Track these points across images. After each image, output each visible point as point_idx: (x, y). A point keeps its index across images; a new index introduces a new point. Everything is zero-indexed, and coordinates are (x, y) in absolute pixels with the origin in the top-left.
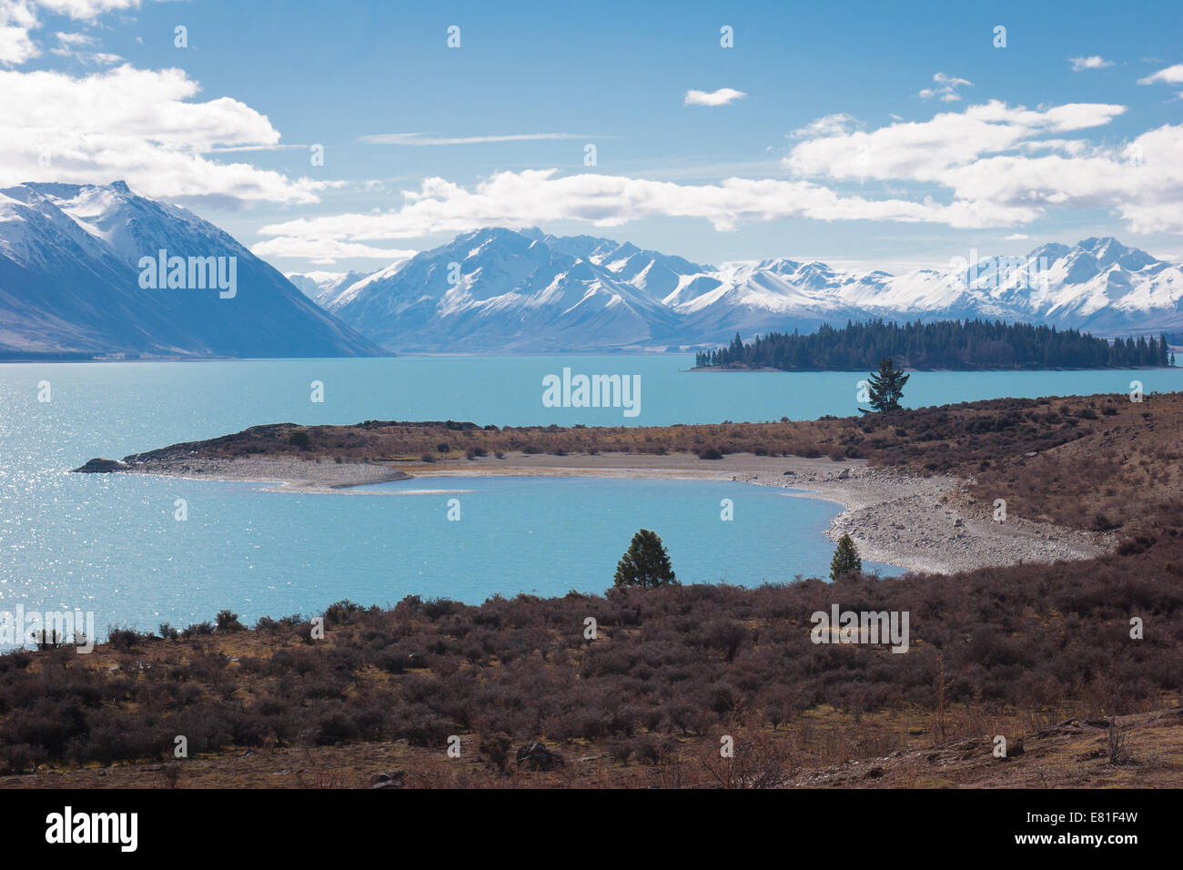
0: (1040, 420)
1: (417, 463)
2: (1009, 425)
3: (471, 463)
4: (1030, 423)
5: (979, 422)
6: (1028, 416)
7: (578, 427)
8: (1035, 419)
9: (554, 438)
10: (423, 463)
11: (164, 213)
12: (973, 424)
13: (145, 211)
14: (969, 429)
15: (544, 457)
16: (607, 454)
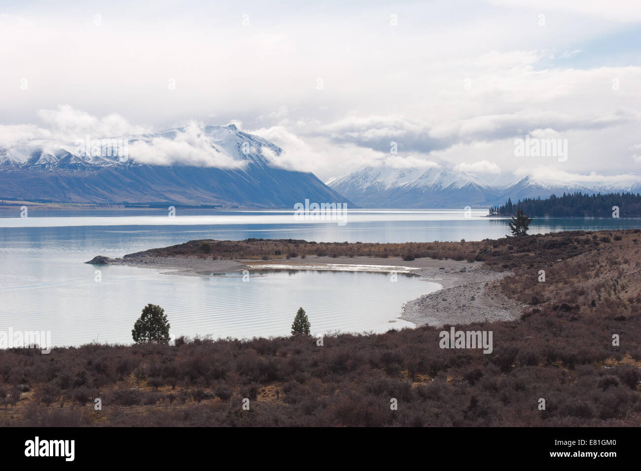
0: (582, 242)
1: (259, 261)
2: (564, 245)
3: (288, 261)
4: (576, 243)
5: (550, 243)
6: (575, 240)
7: (358, 243)
8: (578, 242)
9: (339, 248)
10: (262, 260)
11: (252, 140)
12: (546, 245)
13: (243, 139)
14: (544, 247)
15: (327, 258)
16: (359, 257)
